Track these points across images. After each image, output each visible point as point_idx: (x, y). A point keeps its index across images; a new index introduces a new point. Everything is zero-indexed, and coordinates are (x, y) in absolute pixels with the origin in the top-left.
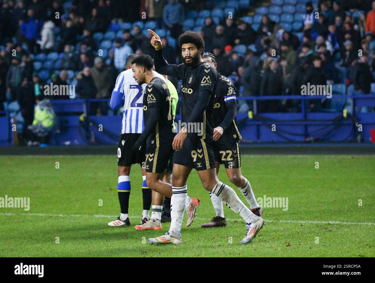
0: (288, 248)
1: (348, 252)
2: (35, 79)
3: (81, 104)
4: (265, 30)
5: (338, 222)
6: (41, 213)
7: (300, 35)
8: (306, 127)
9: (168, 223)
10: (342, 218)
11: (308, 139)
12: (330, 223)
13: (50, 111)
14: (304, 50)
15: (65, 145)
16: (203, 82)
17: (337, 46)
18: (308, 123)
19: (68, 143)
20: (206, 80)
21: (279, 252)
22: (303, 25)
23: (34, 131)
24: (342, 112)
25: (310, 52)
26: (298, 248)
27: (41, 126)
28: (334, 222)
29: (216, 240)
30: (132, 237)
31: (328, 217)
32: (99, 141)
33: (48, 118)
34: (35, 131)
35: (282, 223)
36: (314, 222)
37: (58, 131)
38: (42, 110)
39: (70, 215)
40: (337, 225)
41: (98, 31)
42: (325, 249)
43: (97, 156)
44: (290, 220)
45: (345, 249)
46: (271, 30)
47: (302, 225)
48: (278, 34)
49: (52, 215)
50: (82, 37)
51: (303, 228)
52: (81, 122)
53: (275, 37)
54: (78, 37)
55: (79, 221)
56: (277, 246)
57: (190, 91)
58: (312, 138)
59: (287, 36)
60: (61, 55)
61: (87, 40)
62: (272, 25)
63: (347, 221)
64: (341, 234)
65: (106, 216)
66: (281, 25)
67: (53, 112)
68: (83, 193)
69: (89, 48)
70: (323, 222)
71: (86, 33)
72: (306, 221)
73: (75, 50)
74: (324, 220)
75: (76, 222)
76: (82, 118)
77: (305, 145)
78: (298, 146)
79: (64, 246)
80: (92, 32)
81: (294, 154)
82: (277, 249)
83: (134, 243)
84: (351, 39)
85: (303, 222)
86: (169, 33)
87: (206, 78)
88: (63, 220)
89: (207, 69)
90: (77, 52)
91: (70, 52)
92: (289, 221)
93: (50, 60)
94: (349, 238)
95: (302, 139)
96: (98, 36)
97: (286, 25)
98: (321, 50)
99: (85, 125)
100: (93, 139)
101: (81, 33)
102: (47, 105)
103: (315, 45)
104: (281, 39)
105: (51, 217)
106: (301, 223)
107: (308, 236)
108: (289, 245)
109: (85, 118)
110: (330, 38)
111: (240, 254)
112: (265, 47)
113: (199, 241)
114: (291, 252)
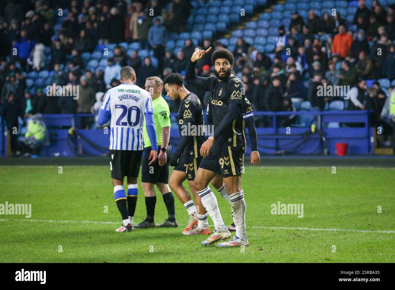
0: (260, 252)
1: (315, 256)
2: (27, 95)
3: (70, 119)
4: (240, 51)
5: (306, 228)
6: (32, 219)
7: (272, 56)
8: (277, 140)
9: (150, 228)
10: (310, 225)
11: (279, 152)
12: (299, 229)
13: (42, 125)
14: (275, 70)
15: (54, 156)
16: (233, 96)
17: (306, 66)
18: (278, 137)
19: (57, 154)
20: (236, 94)
21: (252, 256)
22: (276, 47)
23: (26, 143)
24: (310, 127)
25: (282, 72)
26: (270, 252)
27: (33, 138)
28: (303, 228)
29: (194, 244)
30: (117, 242)
31: (297, 224)
32: (85, 153)
33: (39, 131)
34: (28, 143)
35: (255, 229)
36: (284, 228)
37: (48, 144)
38: (35, 123)
39: (59, 221)
40: (305, 231)
41: (86, 51)
42: (294, 253)
43: (85, 167)
44: (263, 226)
45: (313, 253)
46: (246, 51)
47: (273, 231)
48: (252, 55)
49: (42, 221)
50: (71, 57)
51: (274, 234)
52: (69, 135)
53: (249, 58)
54: (67, 56)
55: (68, 226)
56: (250, 250)
57: (220, 103)
58: (282, 151)
59: (260, 57)
60: (52, 73)
61: (75, 59)
62: (246, 47)
63: (314, 227)
64: (309, 240)
65: (93, 222)
66: (255, 46)
67: (44, 125)
68: (71, 201)
69: (77, 67)
70: (293, 228)
71: (74, 53)
72: (277, 227)
73: (64, 69)
74: (293, 226)
75: (65, 227)
76: (70, 131)
77: (276, 158)
78: (270, 158)
79: (54, 249)
80: (80, 52)
81: (266, 166)
82: (250, 253)
83: (118, 247)
84: (319, 60)
85: (274, 228)
86: (152, 53)
87: (236, 92)
88: (53, 225)
89: (237, 84)
90: (66, 70)
91: (59, 70)
92: (261, 228)
93: (41, 77)
94: (316, 243)
95: (273, 152)
96: (86, 55)
97: (260, 47)
98: (291, 70)
99: (73, 138)
100: (80, 151)
101: (70, 53)
102: (40, 119)
103: (286, 65)
104: (255, 59)
105: (42, 222)
106: (272, 229)
107: (279, 241)
108: (261, 249)
109: (73, 132)
110: (299, 59)
111: (216, 257)
112: (240, 67)
113: (179, 245)
114: (263, 255)
